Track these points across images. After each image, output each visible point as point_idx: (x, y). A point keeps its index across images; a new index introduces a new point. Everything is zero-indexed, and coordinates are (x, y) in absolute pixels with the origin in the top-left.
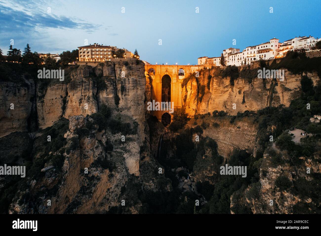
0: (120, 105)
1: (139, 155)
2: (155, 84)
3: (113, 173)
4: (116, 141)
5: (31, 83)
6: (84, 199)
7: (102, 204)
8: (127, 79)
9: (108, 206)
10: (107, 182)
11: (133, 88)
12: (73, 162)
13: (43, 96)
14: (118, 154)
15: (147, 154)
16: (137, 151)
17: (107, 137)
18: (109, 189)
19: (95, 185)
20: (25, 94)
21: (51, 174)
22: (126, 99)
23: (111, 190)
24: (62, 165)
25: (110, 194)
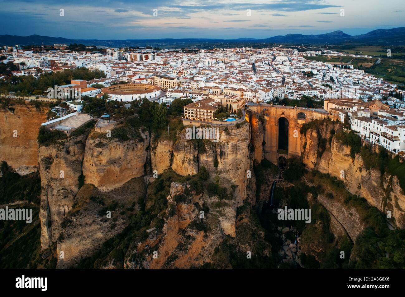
0: (219, 167)
1: (234, 220)
2: (269, 126)
3: (208, 234)
4: (212, 203)
5: (146, 136)
6: (181, 254)
7: (197, 259)
8: (226, 144)
9: (203, 261)
10: (202, 241)
11: (232, 152)
12: (171, 225)
13: (155, 148)
14: (214, 217)
15: (246, 216)
16: (233, 216)
17: (203, 200)
18: (203, 247)
19: (190, 244)
20: (141, 148)
21: (153, 236)
22: (225, 162)
23: (205, 249)
24: (163, 227)
25: (205, 252)
